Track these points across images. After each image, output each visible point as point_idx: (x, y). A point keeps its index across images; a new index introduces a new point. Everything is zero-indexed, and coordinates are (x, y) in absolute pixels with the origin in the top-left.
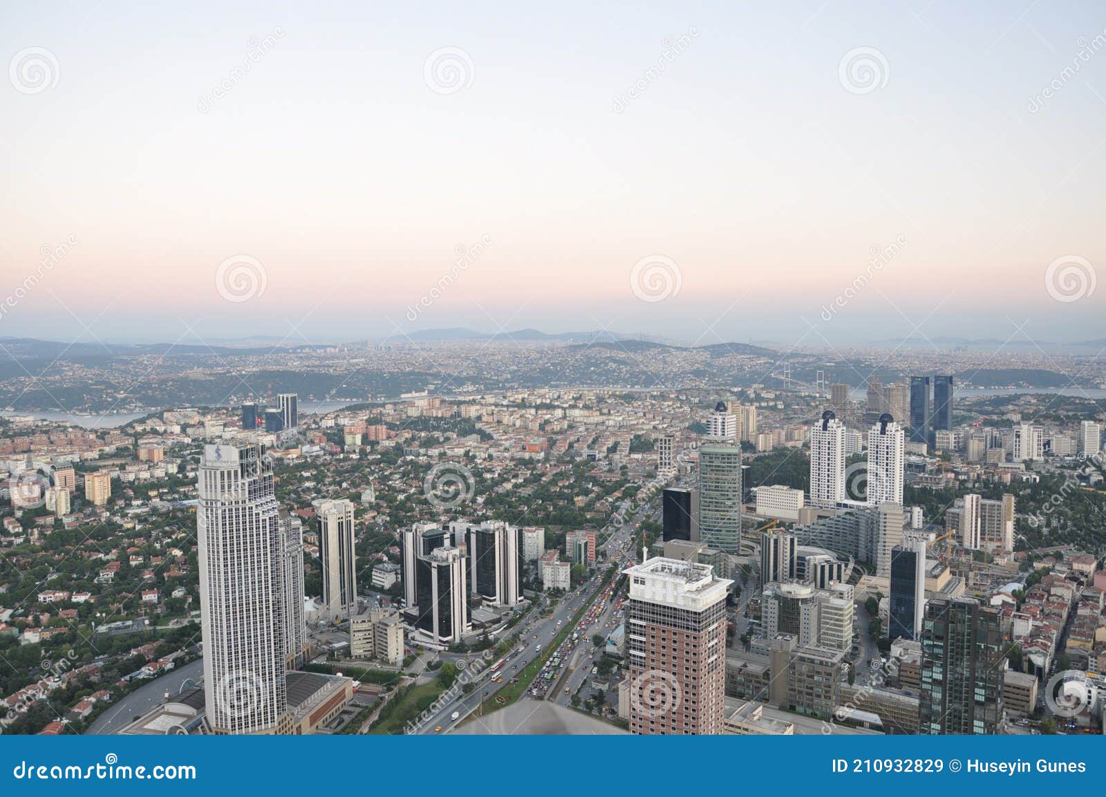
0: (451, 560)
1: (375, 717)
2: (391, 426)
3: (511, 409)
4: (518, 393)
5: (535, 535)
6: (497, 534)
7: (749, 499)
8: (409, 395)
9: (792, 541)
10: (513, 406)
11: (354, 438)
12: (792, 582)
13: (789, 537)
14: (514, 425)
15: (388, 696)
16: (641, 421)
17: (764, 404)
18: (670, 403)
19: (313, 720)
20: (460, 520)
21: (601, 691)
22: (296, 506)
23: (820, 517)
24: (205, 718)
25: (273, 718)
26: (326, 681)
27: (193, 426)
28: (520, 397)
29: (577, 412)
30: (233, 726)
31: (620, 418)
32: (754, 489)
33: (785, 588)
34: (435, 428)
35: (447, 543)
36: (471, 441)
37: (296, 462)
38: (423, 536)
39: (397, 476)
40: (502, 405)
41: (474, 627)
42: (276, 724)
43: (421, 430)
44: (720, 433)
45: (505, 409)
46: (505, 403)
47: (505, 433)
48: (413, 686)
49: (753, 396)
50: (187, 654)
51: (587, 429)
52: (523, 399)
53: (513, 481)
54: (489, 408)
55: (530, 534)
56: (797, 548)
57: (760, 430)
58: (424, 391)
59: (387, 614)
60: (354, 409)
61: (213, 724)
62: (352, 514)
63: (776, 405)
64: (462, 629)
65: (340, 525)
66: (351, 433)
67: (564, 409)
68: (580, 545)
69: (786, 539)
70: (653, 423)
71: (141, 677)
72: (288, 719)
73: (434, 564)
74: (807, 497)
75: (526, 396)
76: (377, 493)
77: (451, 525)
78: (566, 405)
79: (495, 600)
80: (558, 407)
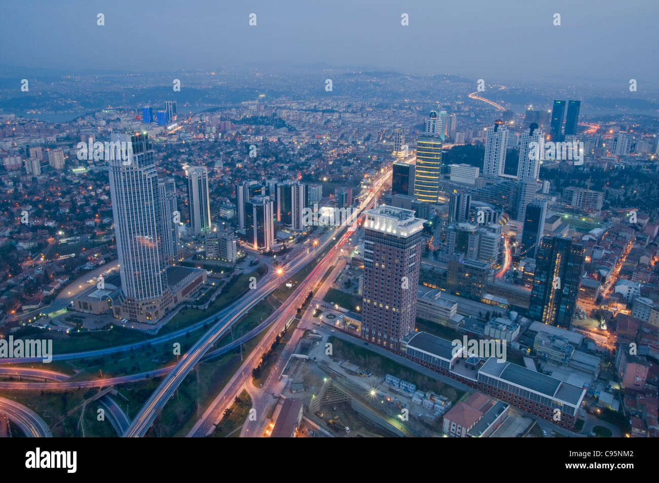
0: (264, 202)
1: (219, 292)
2: (234, 121)
3: (307, 112)
4: (312, 102)
5: (317, 188)
6: (293, 188)
7: (446, 171)
8: (247, 103)
9: (468, 197)
10: (309, 110)
11: (211, 129)
12: (466, 222)
13: (467, 195)
14: (309, 122)
15: (228, 280)
16: (386, 121)
17: (462, 114)
18: (405, 111)
19: (184, 293)
20: (273, 179)
21: (349, 280)
22: (175, 170)
23: (488, 184)
24: (122, 292)
25: (160, 292)
26: (192, 271)
27: (114, 121)
28: (314, 105)
29: (347, 115)
30: (137, 296)
31: (374, 120)
32: (450, 165)
33: (461, 225)
34: (261, 123)
35: (263, 192)
36: (283, 131)
37: (176, 143)
38: (249, 188)
39: (237, 152)
40: (302, 110)
41: (278, 241)
42: (162, 295)
43: (252, 124)
44: (431, 131)
45: (304, 112)
46: (304, 108)
47: (303, 126)
48: (241, 275)
49: (456, 109)
50: (112, 255)
51: (353, 125)
52: (315, 106)
53: (306, 156)
54: (294, 111)
55: (314, 188)
56: (471, 202)
57: (458, 129)
58: (255, 100)
59: (227, 234)
60: (212, 111)
61: (126, 295)
62: (207, 175)
63: (470, 115)
64: (270, 243)
65: (199, 181)
66: (209, 125)
67: (340, 113)
68: (343, 195)
69: (464, 196)
70: (393, 123)
71: (86, 268)
72: (169, 292)
73: (255, 205)
74: (481, 172)
75: (317, 104)
76: (225, 162)
77: (267, 182)
78: (341, 111)
79: (291, 226)
80: (337, 111)
